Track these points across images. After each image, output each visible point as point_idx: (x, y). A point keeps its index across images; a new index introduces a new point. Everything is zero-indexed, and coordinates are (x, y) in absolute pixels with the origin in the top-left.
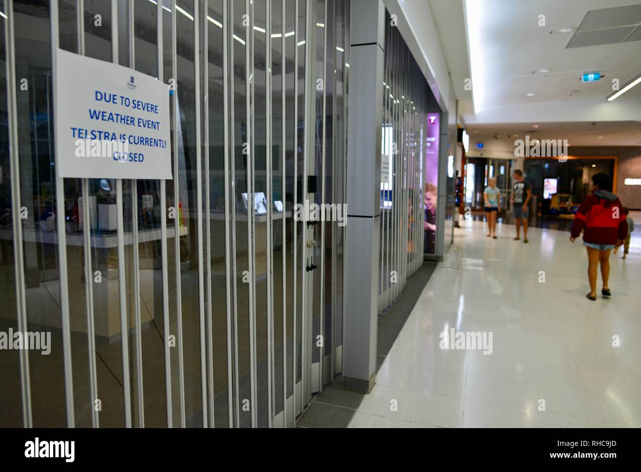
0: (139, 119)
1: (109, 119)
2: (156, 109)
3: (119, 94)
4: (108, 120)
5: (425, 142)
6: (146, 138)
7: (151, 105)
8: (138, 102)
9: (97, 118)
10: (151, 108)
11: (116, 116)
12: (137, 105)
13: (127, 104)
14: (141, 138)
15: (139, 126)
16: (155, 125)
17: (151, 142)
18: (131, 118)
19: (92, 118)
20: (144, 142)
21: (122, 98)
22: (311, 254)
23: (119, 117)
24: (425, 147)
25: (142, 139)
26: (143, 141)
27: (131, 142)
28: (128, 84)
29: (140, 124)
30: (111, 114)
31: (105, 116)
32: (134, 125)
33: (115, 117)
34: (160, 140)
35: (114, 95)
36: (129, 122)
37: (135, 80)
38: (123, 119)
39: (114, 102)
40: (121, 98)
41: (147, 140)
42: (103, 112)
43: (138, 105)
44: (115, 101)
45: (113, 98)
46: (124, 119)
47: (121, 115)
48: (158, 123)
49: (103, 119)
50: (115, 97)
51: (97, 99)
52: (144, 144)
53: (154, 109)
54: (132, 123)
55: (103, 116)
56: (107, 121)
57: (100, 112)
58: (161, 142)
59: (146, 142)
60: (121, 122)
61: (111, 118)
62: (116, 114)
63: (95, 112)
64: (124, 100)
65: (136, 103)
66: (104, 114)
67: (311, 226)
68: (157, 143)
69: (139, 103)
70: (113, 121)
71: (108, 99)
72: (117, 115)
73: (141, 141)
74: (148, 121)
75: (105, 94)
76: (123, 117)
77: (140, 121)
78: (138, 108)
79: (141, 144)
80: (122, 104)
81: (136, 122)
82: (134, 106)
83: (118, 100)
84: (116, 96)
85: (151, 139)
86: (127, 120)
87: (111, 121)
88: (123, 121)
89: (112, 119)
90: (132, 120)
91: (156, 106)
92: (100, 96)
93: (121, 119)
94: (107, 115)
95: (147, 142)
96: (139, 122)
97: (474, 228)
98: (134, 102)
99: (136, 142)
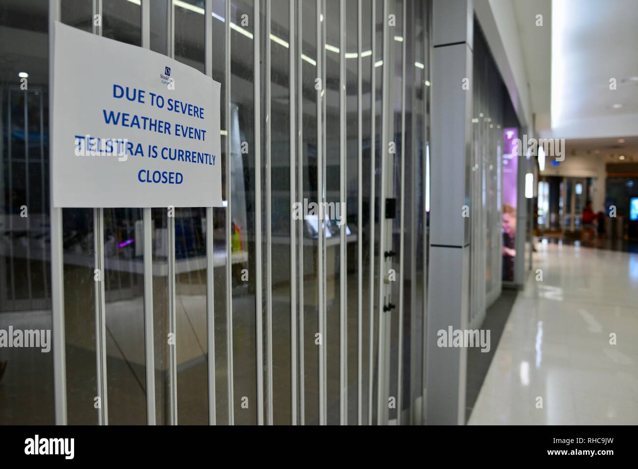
0: (177, 126)
1: (133, 123)
2: (201, 113)
3: (148, 90)
4: (131, 126)
5: (502, 159)
6: (187, 152)
7: (195, 107)
8: (176, 102)
9: (115, 123)
10: (195, 112)
11: (143, 120)
12: (174, 106)
13: (160, 104)
14: (179, 151)
15: (176, 134)
16: (199, 134)
17: (193, 157)
18: (166, 123)
19: (108, 122)
20: (184, 156)
21: (153, 95)
22: (389, 292)
23: (148, 122)
24: (503, 165)
25: (181, 153)
26: (182, 155)
27: (165, 156)
28: (162, 77)
29: (178, 133)
30: (136, 117)
31: (127, 120)
32: (170, 133)
33: (141, 122)
34: (207, 155)
35: (140, 91)
36: (162, 129)
37: (172, 72)
38: (153, 125)
39: (139, 101)
40: (151, 96)
41: (188, 154)
42: (124, 115)
43: (176, 106)
44: (142, 99)
45: (139, 95)
46: (155, 125)
47: (151, 119)
48: (204, 132)
49: (123, 125)
50: (142, 94)
51: (115, 96)
52: (183, 160)
53: (198, 112)
54: (167, 130)
55: (124, 120)
56: (129, 127)
57: (119, 114)
58: (208, 157)
59: (186, 156)
60: (150, 129)
61: (135, 122)
62: (142, 118)
63: (112, 113)
64: (155, 98)
65: (173, 103)
66: (126, 117)
67: (388, 258)
68: (202, 158)
69: (177, 104)
70: (139, 127)
71: (131, 96)
72: (145, 119)
73: (179, 155)
74: (190, 128)
75: (127, 89)
76: (153, 122)
77: (178, 128)
78: (176, 111)
79: (179, 160)
80: (152, 104)
81: (173, 129)
82: (170, 108)
83: (147, 98)
84: (144, 92)
85: (193, 153)
86: (160, 126)
87: (135, 127)
88: (153, 127)
89: (138, 124)
90: (167, 126)
91: (201, 109)
92: (119, 91)
93: (151, 124)
94: (131, 118)
95: (189, 157)
96: (177, 130)
97: (549, 251)
98: (170, 102)
99: (173, 157)
